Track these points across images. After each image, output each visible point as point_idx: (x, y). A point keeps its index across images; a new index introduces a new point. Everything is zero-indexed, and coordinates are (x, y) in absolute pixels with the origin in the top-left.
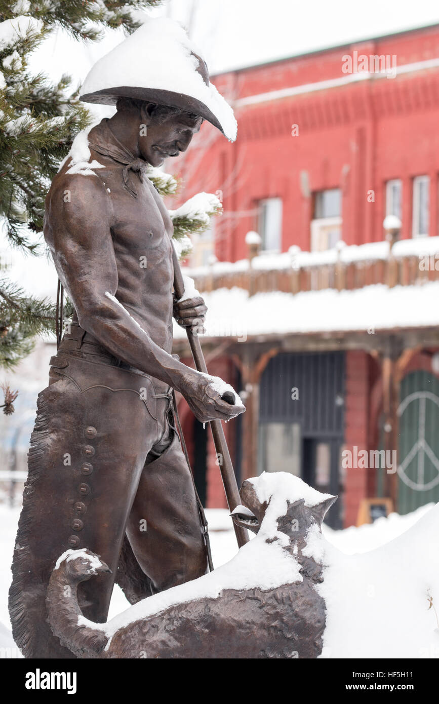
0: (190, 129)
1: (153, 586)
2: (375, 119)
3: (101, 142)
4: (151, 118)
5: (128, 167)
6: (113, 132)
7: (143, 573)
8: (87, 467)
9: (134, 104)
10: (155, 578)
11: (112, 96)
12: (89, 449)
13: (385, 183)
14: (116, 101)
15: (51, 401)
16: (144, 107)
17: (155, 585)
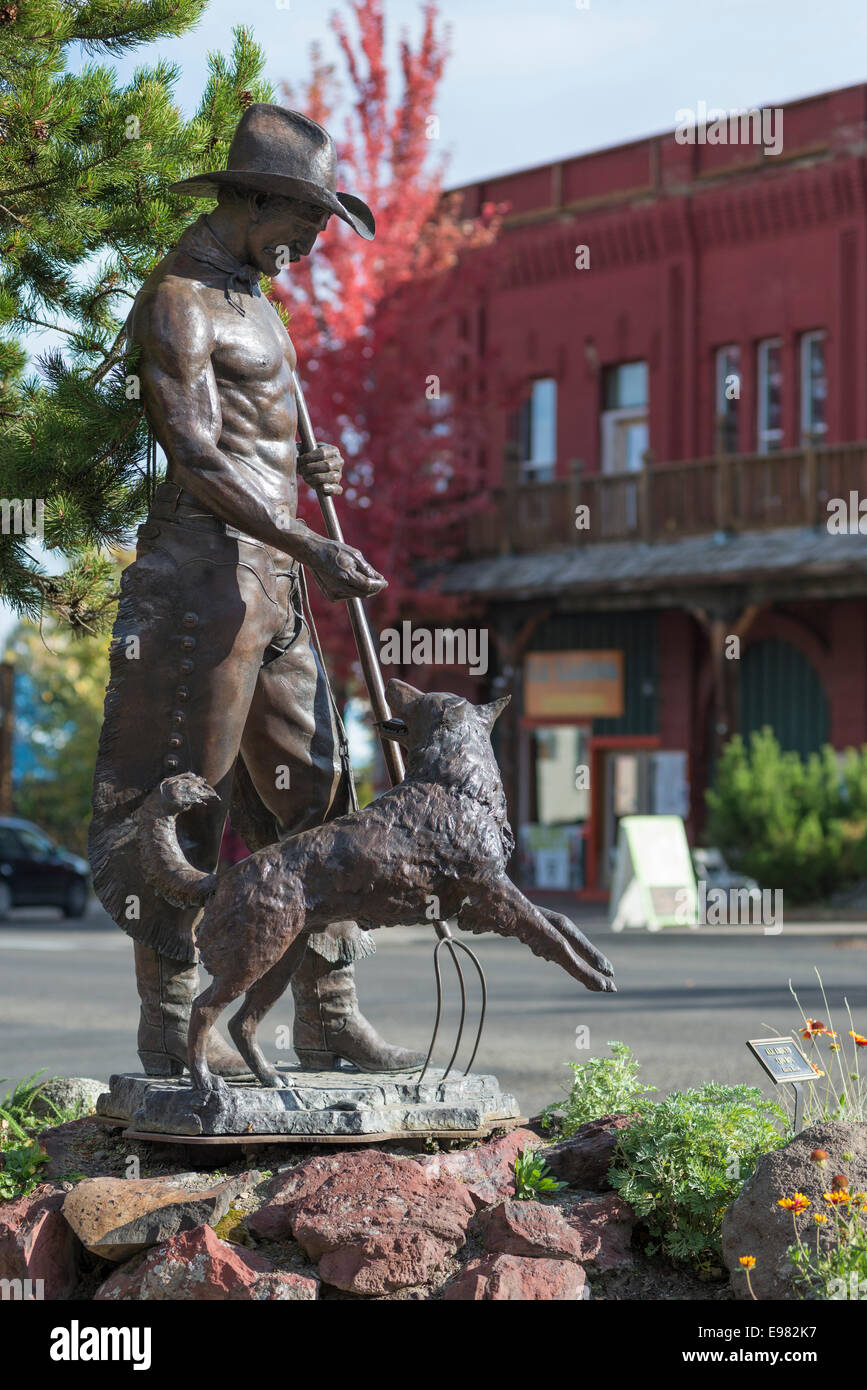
0: (312, 224)
1: (278, 825)
2: (698, 252)
3: (197, 245)
4: (261, 212)
5: (235, 276)
6: (212, 232)
7: (266, 809)
8: (186, 664)
9: (238, 193)
10: (280, 815)
11: (211, 185)
12: (188, 640)
13: (714, 350)
14: (217, 191)
15: (140, 580)
16: (252, 198)
17: (281, 823)
